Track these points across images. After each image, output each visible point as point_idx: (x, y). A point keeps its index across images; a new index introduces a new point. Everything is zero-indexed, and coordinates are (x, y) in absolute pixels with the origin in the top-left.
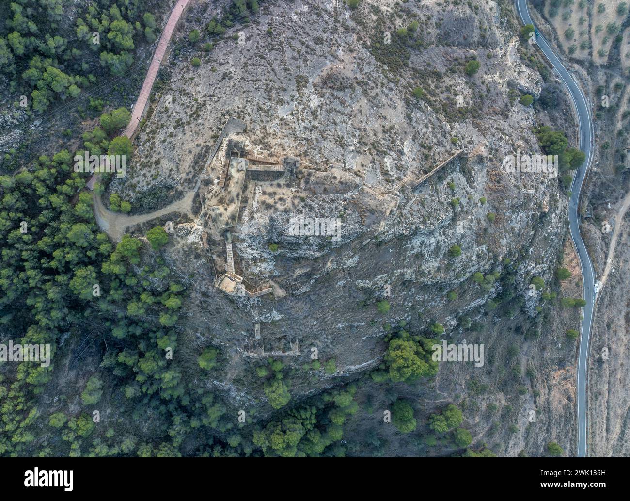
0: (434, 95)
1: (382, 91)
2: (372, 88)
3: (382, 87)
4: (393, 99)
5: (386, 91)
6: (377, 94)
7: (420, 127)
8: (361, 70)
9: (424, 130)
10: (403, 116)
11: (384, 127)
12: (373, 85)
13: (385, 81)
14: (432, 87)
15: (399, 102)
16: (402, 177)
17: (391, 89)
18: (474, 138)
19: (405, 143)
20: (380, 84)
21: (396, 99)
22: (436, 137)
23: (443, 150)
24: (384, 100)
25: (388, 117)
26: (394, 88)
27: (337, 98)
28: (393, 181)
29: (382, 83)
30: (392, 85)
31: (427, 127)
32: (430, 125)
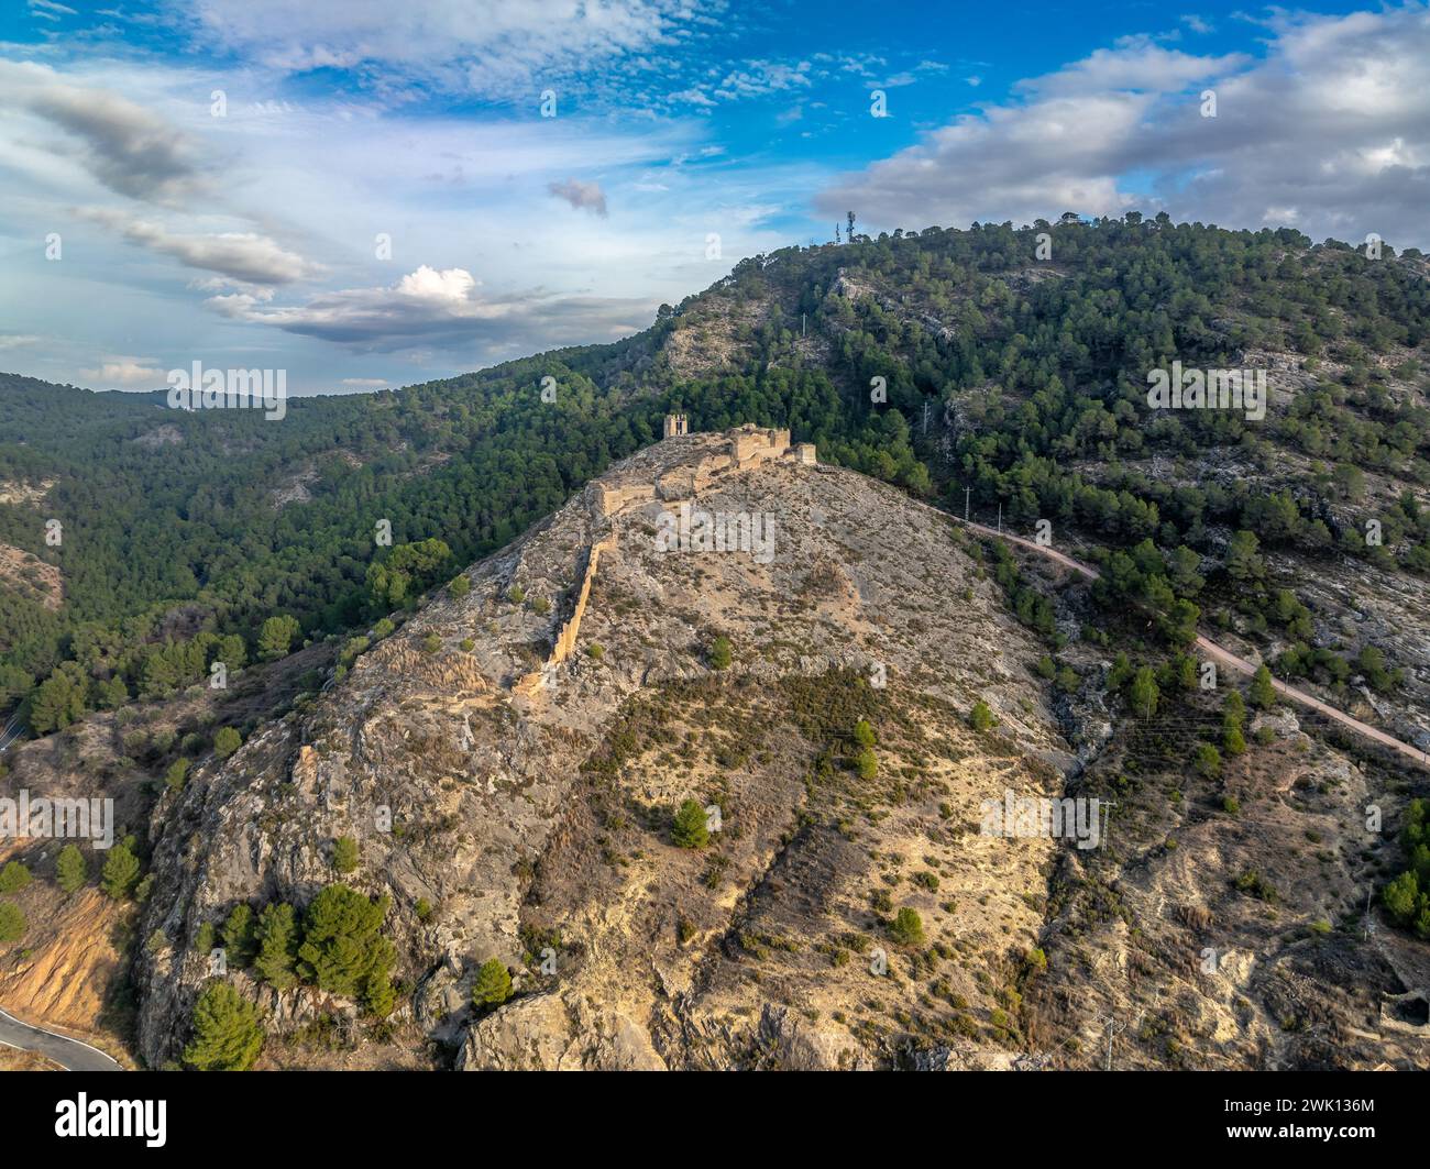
0: (699, 718)
1: (765, 619)
2: (780, 611)
3: (772, 624)
4: (739, 622)
5: (762, 625)
6: (765, 608)
7: (664, 623)
8: (823, 624)
9: (654, 625)
10: (703, 612)
11: (708, 577)
12: (785, 616)
13: (780, 635)
14: (714, 729)
15: (728, 625)
16: (622, 543)
17: (759, 632)
18: (560, 712)
19: (660, 587)
20: (779, 624)
21: (738, 626)
22: (628, 634)
23: (599, 633)
24: (746, 610)
25: (717, 594)
26: (759, 640)
27: (798, 567)
28: (627, 528)
29: (780, 629)
30: (766, 640)
31: (654, 633)
32: (652, 639)
